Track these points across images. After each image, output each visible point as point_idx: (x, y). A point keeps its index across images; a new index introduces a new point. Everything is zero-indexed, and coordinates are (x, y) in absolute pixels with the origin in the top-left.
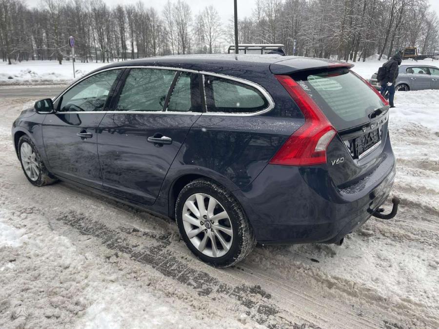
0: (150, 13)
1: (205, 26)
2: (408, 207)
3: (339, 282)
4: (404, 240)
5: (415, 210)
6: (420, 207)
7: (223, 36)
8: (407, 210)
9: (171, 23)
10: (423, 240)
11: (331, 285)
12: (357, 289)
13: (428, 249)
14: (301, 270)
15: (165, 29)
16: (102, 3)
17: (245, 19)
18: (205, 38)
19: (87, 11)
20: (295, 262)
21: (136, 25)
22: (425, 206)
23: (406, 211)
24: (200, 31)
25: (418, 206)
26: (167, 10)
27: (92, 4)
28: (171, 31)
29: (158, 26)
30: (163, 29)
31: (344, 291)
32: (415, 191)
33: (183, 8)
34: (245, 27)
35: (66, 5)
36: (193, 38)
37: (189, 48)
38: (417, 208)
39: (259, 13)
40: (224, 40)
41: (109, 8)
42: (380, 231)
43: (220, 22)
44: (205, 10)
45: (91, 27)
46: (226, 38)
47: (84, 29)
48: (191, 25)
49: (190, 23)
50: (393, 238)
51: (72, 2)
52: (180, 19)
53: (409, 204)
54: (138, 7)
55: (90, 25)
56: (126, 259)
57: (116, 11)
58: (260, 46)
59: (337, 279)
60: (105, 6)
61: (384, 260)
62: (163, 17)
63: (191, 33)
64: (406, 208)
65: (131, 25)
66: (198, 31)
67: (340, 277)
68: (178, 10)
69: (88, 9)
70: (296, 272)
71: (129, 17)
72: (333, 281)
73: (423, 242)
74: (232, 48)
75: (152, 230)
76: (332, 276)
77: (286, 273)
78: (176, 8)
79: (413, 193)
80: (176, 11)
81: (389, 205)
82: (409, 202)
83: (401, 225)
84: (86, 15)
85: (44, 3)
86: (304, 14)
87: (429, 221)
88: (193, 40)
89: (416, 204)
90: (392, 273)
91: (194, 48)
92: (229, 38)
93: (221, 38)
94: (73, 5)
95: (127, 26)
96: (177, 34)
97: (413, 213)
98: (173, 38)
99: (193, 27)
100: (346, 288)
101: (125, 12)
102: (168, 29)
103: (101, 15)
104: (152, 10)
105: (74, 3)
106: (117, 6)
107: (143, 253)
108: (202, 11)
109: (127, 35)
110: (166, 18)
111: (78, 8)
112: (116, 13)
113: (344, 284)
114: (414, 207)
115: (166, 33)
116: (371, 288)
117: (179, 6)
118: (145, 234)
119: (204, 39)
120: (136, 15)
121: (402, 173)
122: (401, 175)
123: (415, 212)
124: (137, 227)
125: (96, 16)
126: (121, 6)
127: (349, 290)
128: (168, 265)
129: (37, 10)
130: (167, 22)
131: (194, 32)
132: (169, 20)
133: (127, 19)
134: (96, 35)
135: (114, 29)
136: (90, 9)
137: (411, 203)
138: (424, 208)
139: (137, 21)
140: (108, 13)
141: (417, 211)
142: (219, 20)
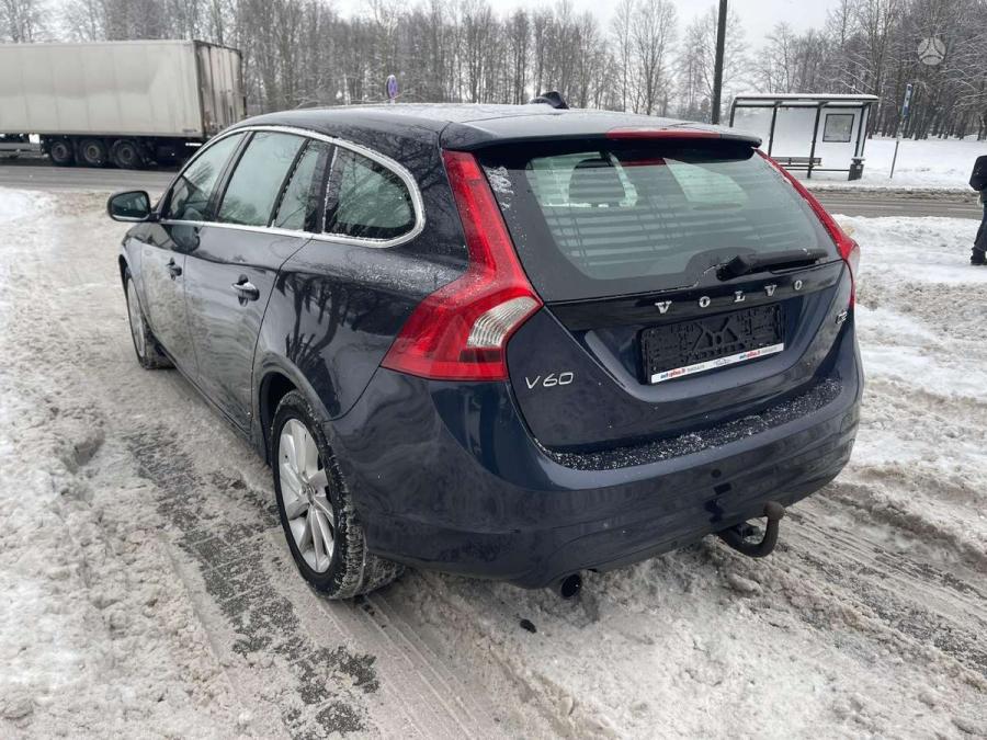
0: (583, 24)
1: (706, 51)
2: (922, 539)
3: (546, 691)
4: (835, 626)
5: (938, 550)
6: (953, 545)
7: (748, 76)
8: (917, 547)
9: (627, 48)
10: (889, 636)
11: (527, 695)
12: (575, 719)
13: (889, 663)
14: (484, 642)
15: (612, 59)
16: (485, 5)
17: (810, 34)
18: (704, 80)
19: (452, 23)
20: (480, 620)
21: (550, 51)
22: (965, 545)
23: (913, 551)
24: (693, 63)
25: (947, 540)
26: (622, 18)
27: (463, 8)
28: (625, 65)
29: (597, 53)
30: (608, 61)
31: (549, 716)
32: (975, 501)
33: (659, 11)
34: (808, 55)
35: (414, 10)
36: (675, 79)
37: (665, 103)
38: (944, 546)
39: (845, 19)
40: (748, 86)
41: (498, 15)
42: (785, 589)
43: (742, 40)
44: (710, 14)
45: (457, 58)
46: (755, 80)
47: (442, 61)
48: (673, 50)
49: (669, 45)
50: (809, 614)
51: (424, 3)
52: (650, 36)
53: (925, 532)
54: (560, 12)
55: (455, 51)
56: (165, 539)
57: (512, 21)
58: (814, 99)
59: (544, 681)
60: (489, 11)
61: (715, 661)
62: (610, 33)
63: (670, 68)
64: (915, 542)
65: (540, 51)
66: (690, 62)
67: (551, 678)
68: (647, 15)
69: (455, 18)
70: (474, 646)
71: (538, 35)
72: (535, 685)
73: (886, 641)
74: (739, 103)
75: (267, 489)
76: (534, 673)
77: (454, 642)
78: (644, 12)
79: (967, 504)
80: (642, 17)
81: (873, 525)
82: (924, 527)
83: (866, 586)
84: (449, 32)
85: (367, 7)
86: (964, 22)
87: (961, 588)
88: (673, 86)
89: (943, 536)
90: (704, 701)
91: (675, 104)
92: (762, 80)
93: (741, 80)
94: (427, 11)
95: (531, 54)
96: (637, 71)
97: (929, 558)
98: (629, 80)
99: (676, 56)
100: (553, 711)
101: (532, 24)
102: (618, 60)
103: (479, 32)
104: (588, 18)
105: (429, 5)
106: (516, 11)
107: (212, 534)
108: (700, 17)
109: (529, 73)
110: (617, 35)
111: (435, 17)
112: (513, 27)
113: (555, 698)
114: (935, 543)
115: (614, 69)
116: (607, 725)
117: (649, 8)
118: (251, 496)
119: (700, 81)
120: (552, 31)
121: (976, 448)
122: (971, 451)
123: (936, 555)
124: (246, 478)
125: (469, 32)
126: (524, 11)
127: (559, 717)
128: (232, 570)
129: (358, 19)
130: (618, 44)
131: (677, 66)
132: (624, 41)
133: (533, 39)
134: (465, 75)
135: (503, 62)
136: (459, 19)
137: (932, 529)
138: (962, 549)
139: (552, 42)
140: (496, 26)
141: (942, 553)
142: (739, 38)
